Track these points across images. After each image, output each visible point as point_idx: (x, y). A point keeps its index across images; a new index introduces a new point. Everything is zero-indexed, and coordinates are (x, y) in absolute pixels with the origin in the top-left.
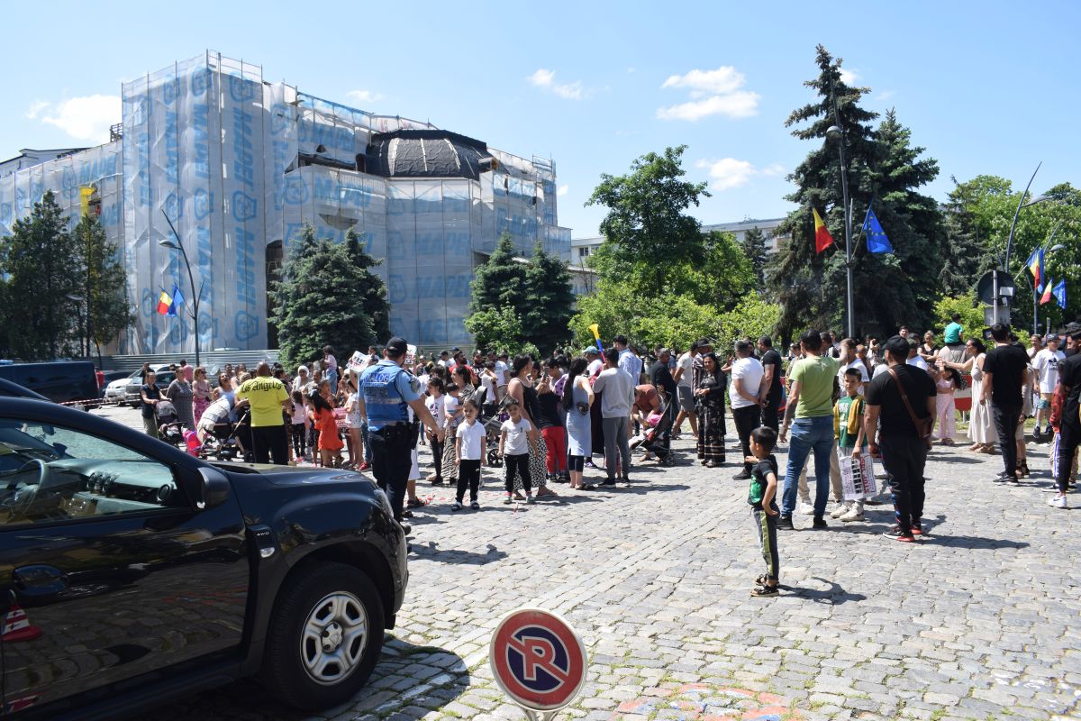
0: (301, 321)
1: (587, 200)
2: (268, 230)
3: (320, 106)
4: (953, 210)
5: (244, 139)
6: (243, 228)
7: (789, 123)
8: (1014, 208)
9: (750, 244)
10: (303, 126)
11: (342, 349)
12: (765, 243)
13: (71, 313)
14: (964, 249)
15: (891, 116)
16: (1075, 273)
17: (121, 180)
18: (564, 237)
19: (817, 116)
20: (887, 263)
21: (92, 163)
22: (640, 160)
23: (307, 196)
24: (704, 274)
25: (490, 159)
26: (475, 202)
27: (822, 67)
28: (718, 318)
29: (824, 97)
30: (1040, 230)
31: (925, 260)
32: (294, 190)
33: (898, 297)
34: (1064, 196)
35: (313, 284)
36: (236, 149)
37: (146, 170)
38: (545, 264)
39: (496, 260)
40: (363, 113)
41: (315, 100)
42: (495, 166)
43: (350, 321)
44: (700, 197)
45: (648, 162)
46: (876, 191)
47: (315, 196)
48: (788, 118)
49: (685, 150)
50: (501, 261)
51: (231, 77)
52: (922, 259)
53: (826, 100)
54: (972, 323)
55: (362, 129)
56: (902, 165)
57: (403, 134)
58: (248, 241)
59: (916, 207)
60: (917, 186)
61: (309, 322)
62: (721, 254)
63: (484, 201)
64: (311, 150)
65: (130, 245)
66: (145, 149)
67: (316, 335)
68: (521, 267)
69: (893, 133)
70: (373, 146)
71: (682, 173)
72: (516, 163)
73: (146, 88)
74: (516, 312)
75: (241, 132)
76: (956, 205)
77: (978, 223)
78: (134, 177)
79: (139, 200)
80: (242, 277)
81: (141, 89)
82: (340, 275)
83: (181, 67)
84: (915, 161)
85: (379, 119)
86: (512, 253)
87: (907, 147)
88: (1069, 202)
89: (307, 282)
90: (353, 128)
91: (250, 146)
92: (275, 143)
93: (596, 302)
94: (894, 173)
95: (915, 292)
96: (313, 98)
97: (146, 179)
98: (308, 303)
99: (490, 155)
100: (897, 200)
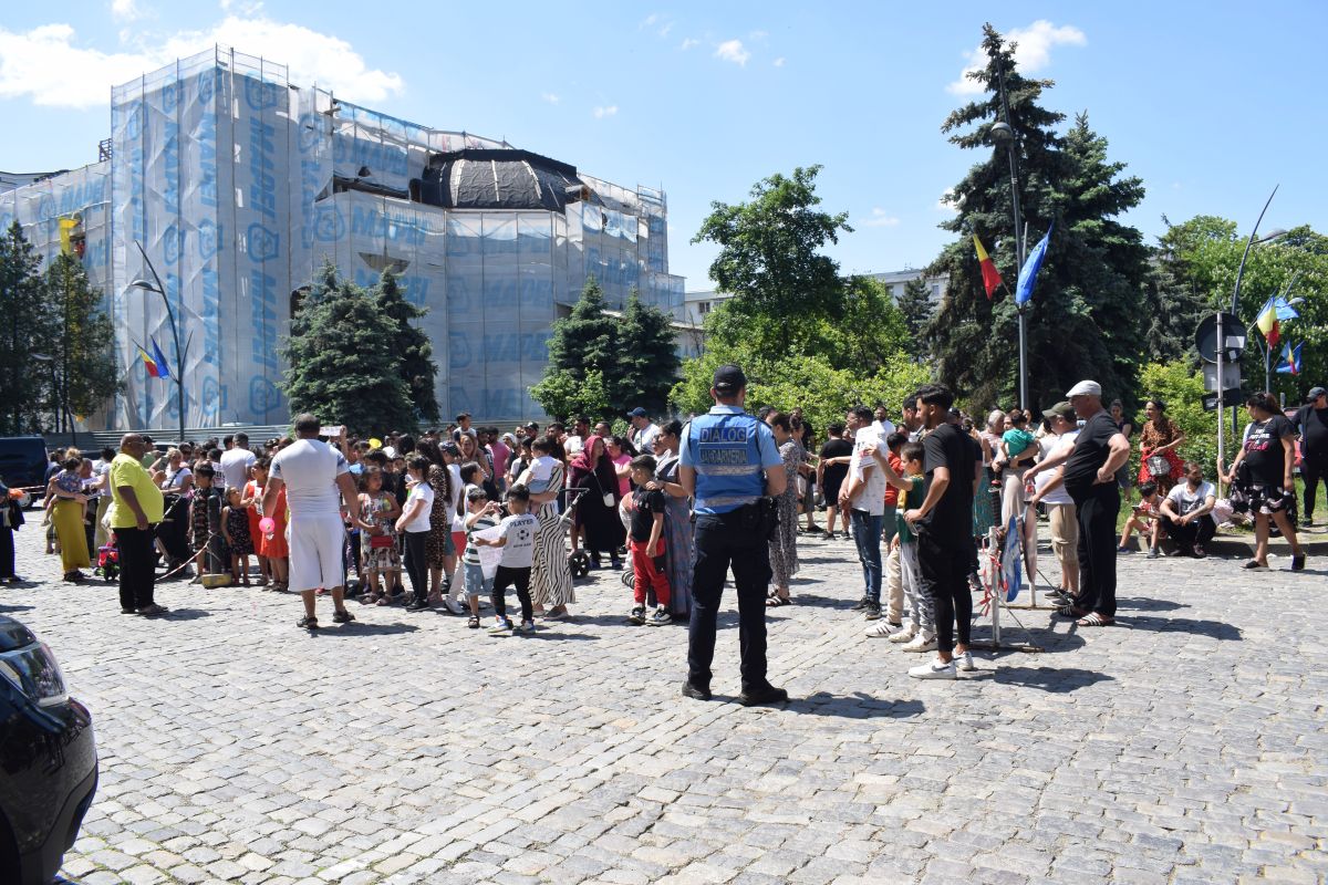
0: (314, 386)
1: (694, 236)
2: (294, 274)
3: (363, 117)
4: (1164, 257)
5: (262, 155)
6: (261, 271)
7: (947, 128)
8: (1239, 255)
9: (910, 298)
10: (340, 142)
11: (367, 423)
12: (930, 297)
13: (43, 378)
14: (1178, 304)
15: (1082, 121)
16: (1316, 337)
17: (109, 208)
18: (675, 287)
19: (984, 117)
20: (1074, 310)
21: (76, 189)
22: (763, 184)
23: (343, 231)
24: (843, 330)
25: (579, 187)
26: (560, 242)
27: (991, 53)
28: (855, 385)
29: (992, 93)
30: (1272, 283)
31: (1126, 310)
32: (326, 223)
33: (1088, 357)
34: (1303, 242)
35: (330, 338)
36: (253, 170)
37: (140, 197)
38: (642, 318)
39: (579, 313)
40: (419, 127)
41: (357, 111)
42: (587, 196)
43: (375, 386)
44: (839, 231)
45: (773, 187)
46: (1060, 217)
47: (354, 230)
48: (944, 121)
49: (820, 171)
50: (587, 314)
51: (247, 79)
52: (1121, 309)
53: (996, 96)
54: (1186, 397)
55: (417, 148)
56: (1096, 185)
57: (470, 154)
58: (269, 288)
59: (1115, 240)
60: (1116, 213)
61: (323, 388)
62: (864, 304)
63: (572, 240)
64: (351, 173)
65: (120, 292)
66: (139, 170)
67: (332, 405)
68: (611, 321)
69: (1085, 143)
70: (432, 170)
71: (817, 201)
72: (616, 194)
73: (141, 93)
74: (604, 379)
75: (260, 148)
76: (1168, 251)
77: (1195, 274)
78: (125, 205)
79: (131, 235)
80: (259, 332)
81: (135, 94)
82: (365, 327)
83: (184, 65)
84: (1114, 181)
85: (440, 136)
86: (600, 304)
87: (1102, 162)
88: (1309, 249)
89: (323, 336)
90: (406, 146)
91: (271, 166)
92: (304, 164)
93: (704, 365)
94: (1086, 196)
95: (1112, 352)
96: (354, 107)
97: (140, 207)
98: (323, 363)
99: (581, 183)
100: (1089, 230)
